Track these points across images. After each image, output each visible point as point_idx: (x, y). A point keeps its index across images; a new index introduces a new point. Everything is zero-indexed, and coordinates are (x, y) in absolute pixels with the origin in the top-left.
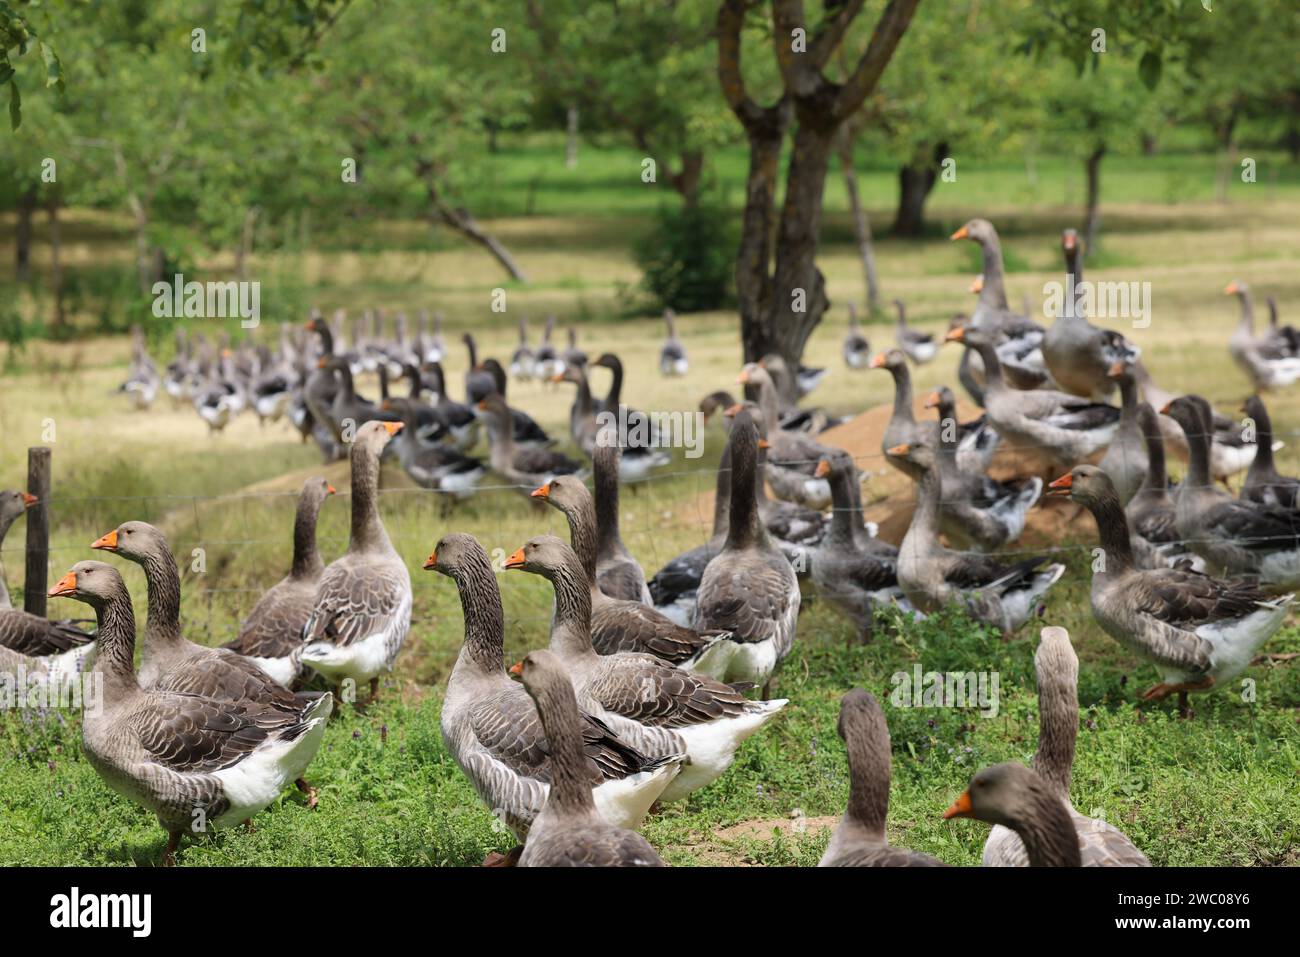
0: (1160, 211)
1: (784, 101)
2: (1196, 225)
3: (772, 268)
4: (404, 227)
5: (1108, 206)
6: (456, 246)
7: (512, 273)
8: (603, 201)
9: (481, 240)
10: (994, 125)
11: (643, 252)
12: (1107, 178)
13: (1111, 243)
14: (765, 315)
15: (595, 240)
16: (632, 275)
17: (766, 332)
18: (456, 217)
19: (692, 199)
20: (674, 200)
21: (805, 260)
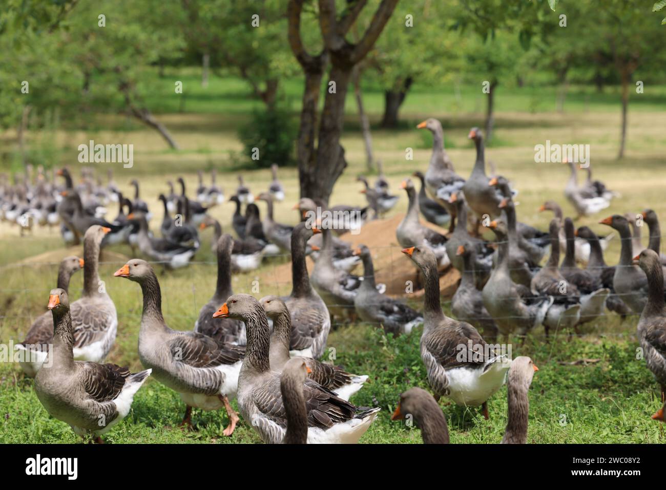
0: (527, 117)
1: (324, 52)
2: (545, 125)
3: (316, 144)
4: (112, 118)
5: (499, 113)
6: (141, 128)
7: (171, 145)
8: (223, 106)
9: (155, 126)
10: (437, 69)
11: (244, 134)
12: (498, 99)
13: (500, 134)
14: (312, 170)
15: (217, 127)
16: (238, 147)
17: (312, 179)
18: (141, 113)
19: (272, 106)
20: (261, 106)
21: (334, 140)
